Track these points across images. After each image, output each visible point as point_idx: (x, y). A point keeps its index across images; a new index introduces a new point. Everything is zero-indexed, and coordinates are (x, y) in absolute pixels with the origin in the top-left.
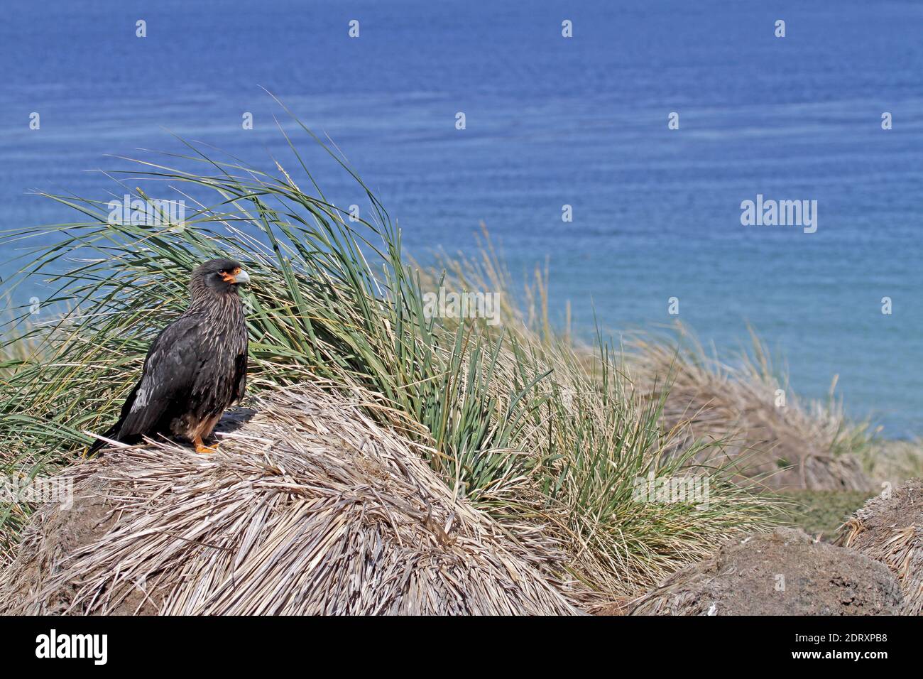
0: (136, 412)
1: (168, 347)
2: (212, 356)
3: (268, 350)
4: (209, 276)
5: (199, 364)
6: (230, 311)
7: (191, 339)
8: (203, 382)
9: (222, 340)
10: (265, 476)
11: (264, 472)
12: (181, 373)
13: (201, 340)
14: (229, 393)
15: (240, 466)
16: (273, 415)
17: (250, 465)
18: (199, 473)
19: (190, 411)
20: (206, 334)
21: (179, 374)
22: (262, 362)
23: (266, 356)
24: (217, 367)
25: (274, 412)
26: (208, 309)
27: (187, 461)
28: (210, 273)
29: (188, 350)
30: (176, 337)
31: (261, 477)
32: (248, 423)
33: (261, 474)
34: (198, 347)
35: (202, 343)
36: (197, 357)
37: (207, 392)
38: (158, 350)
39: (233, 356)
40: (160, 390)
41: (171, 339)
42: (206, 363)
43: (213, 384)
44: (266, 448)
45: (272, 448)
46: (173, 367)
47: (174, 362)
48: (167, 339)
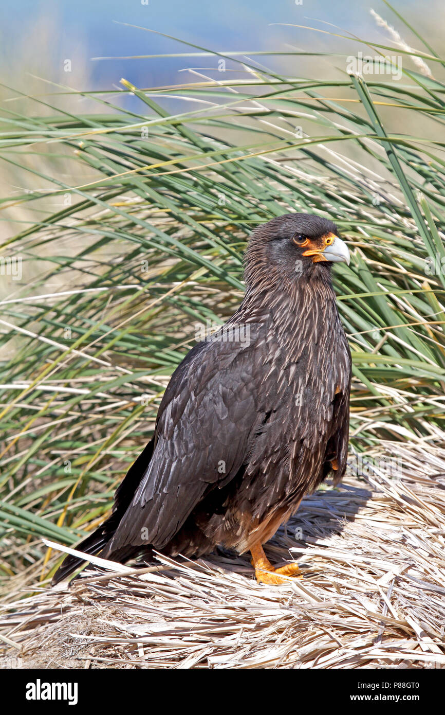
0: (143, 504)
1: (201, 387)
2: (284, 402)
3: (393, 366)
4: (278, 245)
5: (261, 417)
6: (310, 317)
7: (244, 370)
8: (266, 452)
9: (301, 371)
10: (383, 637)
11: (381, 630)
12: (227, 436)
13: (262, 372)
14: (317, 465)
15: (336, 617)
16: (400, 504)
17: (354, 615)
18: (259, 627)
19: (244, 504)
20: (270, 362)
21: (223, 436)
22: (382, 390)
23: (389, 378)
24: (293, 421)
25: (403, 497)
26: (272, 312)
27: (237, 604)
28: (278, 239)
29: (239, 392)
30: (216, 367)
31: (376, 640)
32: (351, 519)
33: (376, 635)
34: (258, 386)
35: (265, 379)
36: (256, 406)
37: (275, 467)
38: (184, 393)
39: (325, 397)
40: (188, 467)
41: (207, 370)
42: (273, 416)
43: (285, 453)
44: (385, 580)
45: (397, 581)
46: (211, 424)
47: (214, 413)
48: (199, 371)
